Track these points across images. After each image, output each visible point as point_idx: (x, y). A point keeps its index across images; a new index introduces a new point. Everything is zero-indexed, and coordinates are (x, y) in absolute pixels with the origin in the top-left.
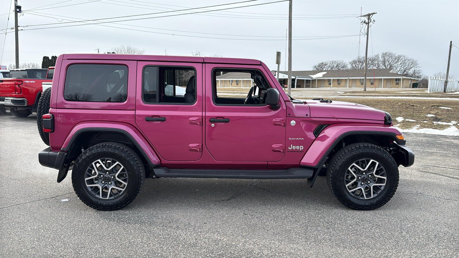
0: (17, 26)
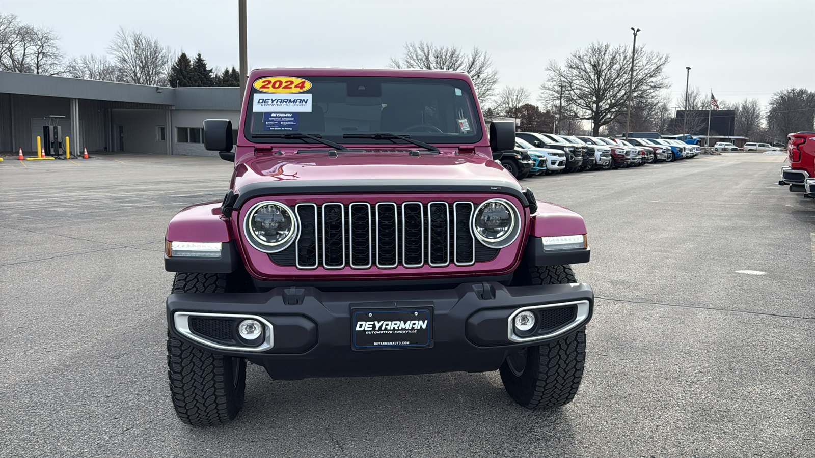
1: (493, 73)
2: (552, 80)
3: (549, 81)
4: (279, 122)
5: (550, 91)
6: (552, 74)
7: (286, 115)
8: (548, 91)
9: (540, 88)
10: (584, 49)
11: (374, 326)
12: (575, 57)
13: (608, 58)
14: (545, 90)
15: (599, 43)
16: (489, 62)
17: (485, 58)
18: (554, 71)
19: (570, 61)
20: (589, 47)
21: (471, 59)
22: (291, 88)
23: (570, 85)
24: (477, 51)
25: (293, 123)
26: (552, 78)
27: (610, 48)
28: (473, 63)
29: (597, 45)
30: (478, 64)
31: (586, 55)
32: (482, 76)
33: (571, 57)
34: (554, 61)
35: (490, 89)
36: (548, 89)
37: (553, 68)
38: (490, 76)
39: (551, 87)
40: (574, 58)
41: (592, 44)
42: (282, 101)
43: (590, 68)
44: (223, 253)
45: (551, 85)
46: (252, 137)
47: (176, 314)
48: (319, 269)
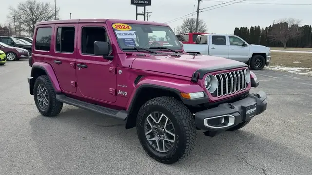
0: (198, 9)
4: (129, 43)
5: (11, 18)
7: (130, 40)
10: (24, 2)
11: (249, 111)
14: (9, 18)
18: (12, 10)
19: (18, 6)
22: (125, 28)
26: (11, 13)
27: (36, 3)
31: (26, 4)
37: (11, 8)
40: (20, 5)
42: (126, 34)
43: (28, 10)
44: (205, 95)
45: (11, 16)
46: (123, 49)
47: (205, 119)
48: (222, 96)
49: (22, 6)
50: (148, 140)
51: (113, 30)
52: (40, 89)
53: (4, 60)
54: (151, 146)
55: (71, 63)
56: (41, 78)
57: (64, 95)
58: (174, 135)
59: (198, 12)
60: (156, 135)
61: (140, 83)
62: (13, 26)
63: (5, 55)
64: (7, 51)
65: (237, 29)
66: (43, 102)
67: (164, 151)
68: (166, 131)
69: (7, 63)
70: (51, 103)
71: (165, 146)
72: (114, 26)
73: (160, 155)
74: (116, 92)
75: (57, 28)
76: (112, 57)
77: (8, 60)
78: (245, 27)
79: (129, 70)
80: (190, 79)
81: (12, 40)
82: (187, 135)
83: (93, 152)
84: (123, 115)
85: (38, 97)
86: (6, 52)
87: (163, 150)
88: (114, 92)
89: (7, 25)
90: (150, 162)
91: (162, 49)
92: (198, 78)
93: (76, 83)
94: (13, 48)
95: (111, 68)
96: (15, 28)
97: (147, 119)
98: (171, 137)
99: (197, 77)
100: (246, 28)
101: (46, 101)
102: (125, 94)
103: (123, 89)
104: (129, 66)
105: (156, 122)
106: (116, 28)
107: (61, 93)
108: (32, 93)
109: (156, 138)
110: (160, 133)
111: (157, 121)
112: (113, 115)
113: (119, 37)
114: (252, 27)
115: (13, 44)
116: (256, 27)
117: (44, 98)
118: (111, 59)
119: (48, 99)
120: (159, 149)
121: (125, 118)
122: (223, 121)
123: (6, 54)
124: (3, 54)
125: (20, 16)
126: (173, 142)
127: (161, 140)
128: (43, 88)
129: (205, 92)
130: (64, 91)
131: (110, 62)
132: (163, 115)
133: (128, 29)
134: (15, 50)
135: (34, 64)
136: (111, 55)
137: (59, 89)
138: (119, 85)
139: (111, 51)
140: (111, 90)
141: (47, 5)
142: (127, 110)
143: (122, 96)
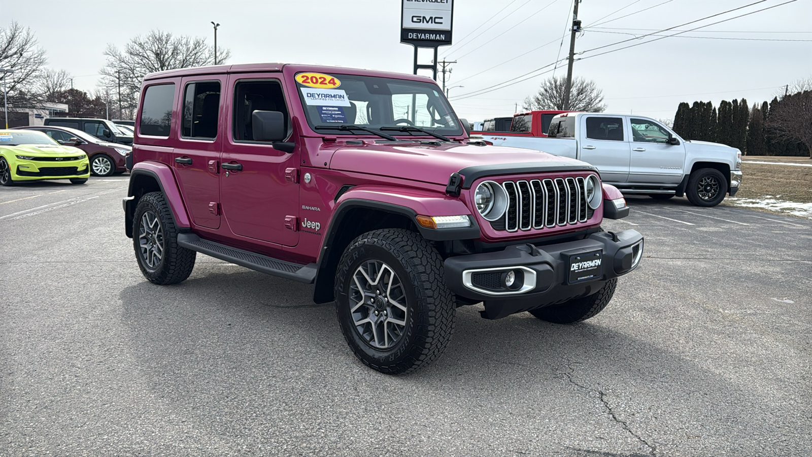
0: (572, 53)
1: (40, 53)
2: (112, 65)
3: (108, 66)
4: (331, 115)
5: (111, 77)
6: (112, 59)
7: (334, 109)
8: (108, 77)
9: (100, 73)
10: (144, 36)
11: (579, 265)
12: (136, 43)
13: (170, 47)
14: (105, 76)
15: (159, 31)
16: (33, 40)
17: (28, 34)
18: (114, 56)
19: (130, 48)
20: (150, 35)
21: (9, 34)
22: (326, 84)
23: (133, 72)
24: (16, 26)
25: (341, 116)
26: (112, 63)
27: (172, 38)
28: (12, 38)
29: (157, 34)
30: (18, 41)
31: (147, 43)
32: (25, 54)
33: (131, 43)
34: (112, 45)
35: (36, 70)
36: (109, 74)
37: (112, 52)
38: (36, 56)
39: (112, 73)
40: (134, 44)
41: (153, 31)
42: (326, 96)
43: (152, 57)
44: (472, 223)
45: (112, 71)
46: (316, 128)
47: (465, 272)
48: (519, 231)
49: (138, 48)
50: (357, 324)
51: (298, 86)
52: (148, 224)
53: (85, 171)
54: (361, 338)
55: (211, 162)
56: (150, 198)
57: (194, 235)
58: (404, 309)
59: (571, 60)
60: (371, 312)
61: (343, 197)
62: (115, 97)
63: (86, 161)
64: (94, 153)
65: (683, 106)
66: (151, 252)
67: (386, 346)
68: (391, 301)
69: (91, 181)
70: (167, 252)
71: (388, 335)
72: (299, 78)
73: (377, 355)
74: (298, 222)
75: (187, 86)
76: (293, 144)
77: (94, 175)
78: (705, 101)
79: (323, 173)
80: (443, 189)
81: (107, 127)
82: (432, 307)
83: (241, 350)
84: (309, 272)
85: (142, 242)
86: (91, 153)
87: (384, 344)
88: (294, 222)
89: (102, 94)
90: (358, 371)
91: (413, 133)
92: (460, 187)
93: (219, 206)
94: (107, 144)
95: (289, 170)
96: (120, 101)
97: (354, 277)
98: (399, 314)
99: (456, 184)
100: (710, 104)
101: (157, 249)
102: (315, 225)
103: (313, 217)
104: (326, 164)
105: (372, 284)
106: (304, 82)
107: (190, 231)
108: (129, 233)
109: (372, 319)
110: (381, 307)
111: (374, 280)
112: (291, 274)
113: (309, 102)
114: (724, 103)
115: (109, 136)
116: (735, 101)
117: (155, 243)
118: (289, 150)
119: (162, 245)
120: (376, 344)
121: (312, 278)
122: (511, 281)
123: (92, 159)
124: (83, 157)
125: (132, 70)
126: (403, 323)
127: (381, 322)
128: (152, 221)
129: (472, 217)
130: (197, 227)
131: (287, 155)
132: (384, 266)
133: (332, 86)
134: (112, 149)
135: (134, 167)
136: (291, 140)
137: (185, 221)
138: (303, 207)
139: (290, 132)
140: (288, 218)
141: (197, 44)
142: (317, 260)
143: (311, 231)
